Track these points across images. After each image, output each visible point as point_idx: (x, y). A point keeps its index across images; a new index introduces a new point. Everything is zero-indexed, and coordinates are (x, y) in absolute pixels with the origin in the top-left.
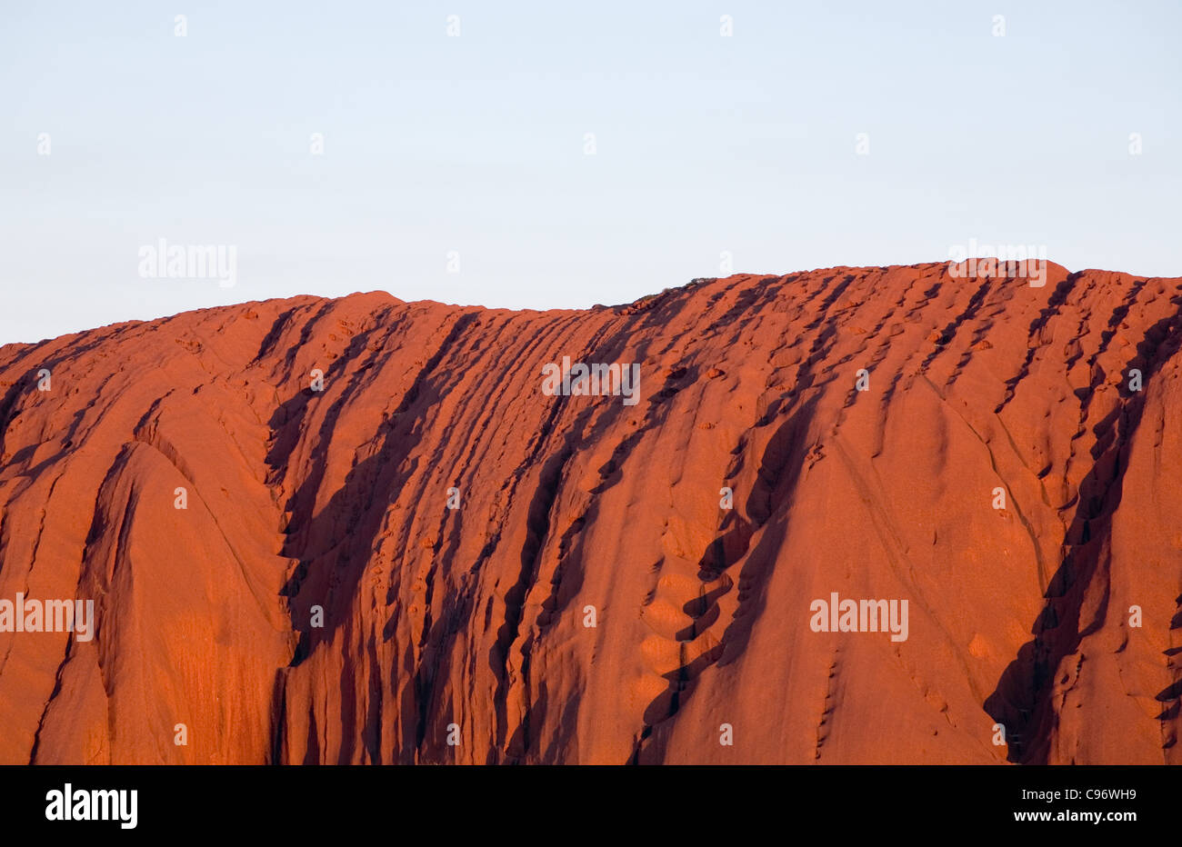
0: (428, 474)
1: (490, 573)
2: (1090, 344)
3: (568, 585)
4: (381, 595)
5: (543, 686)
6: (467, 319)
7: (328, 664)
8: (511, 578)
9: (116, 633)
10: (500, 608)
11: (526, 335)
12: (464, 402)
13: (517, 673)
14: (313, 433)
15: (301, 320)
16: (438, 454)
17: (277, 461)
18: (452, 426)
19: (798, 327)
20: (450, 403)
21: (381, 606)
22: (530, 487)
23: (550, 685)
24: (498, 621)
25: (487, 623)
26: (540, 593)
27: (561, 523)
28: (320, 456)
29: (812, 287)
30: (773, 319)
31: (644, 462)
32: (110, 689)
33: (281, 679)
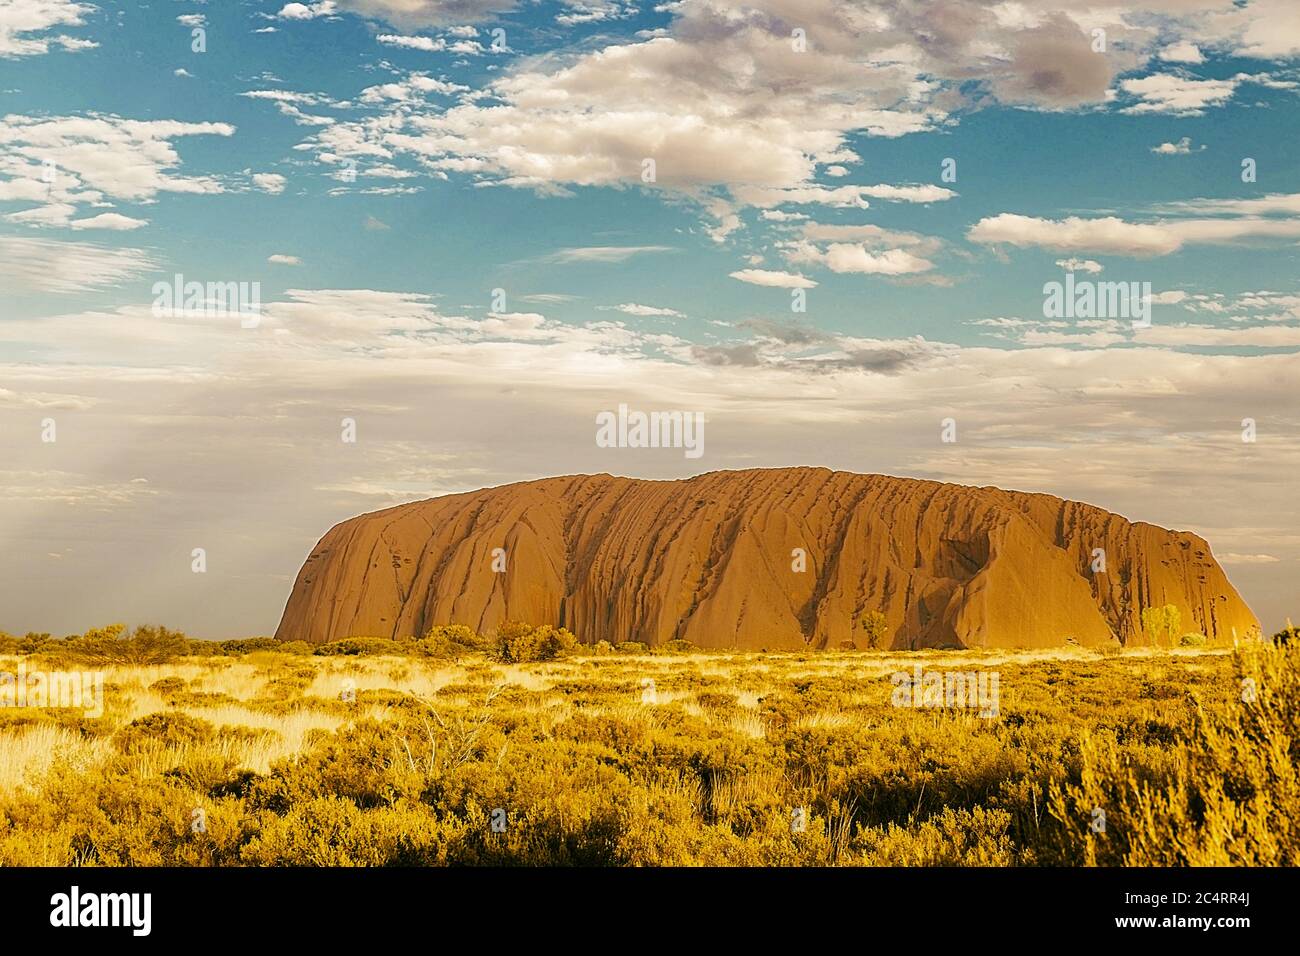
0: (615, 534)
1: (632, 568)
2: (836, 496)
3: (659, 571)
4: (597, 574)
5: (648, 606)
6: (634, 483)
7: (579, 595)
8: (640, 571)
9: (509, 584)
10: (635, 579)
11: (651, 489)
12: (629, 511)
13: (640, 601)
14: (579, 520)
15: (578, 483)
16: (619, 528)
17: (567, 530)
18: (624, 518)
19: (740, 488)
20: (624, 511)
21: (597, 578)
22: (648, 540)
23: (651, 605)
24: (635, 584)
25: (631, 584)
26: (649, 574)
27: (657, 551)
28: (581, 527)
29: (747, 475)
30: (733, 485)
31: (686, 531)
32: (506, 603)
33: (564, 602)
